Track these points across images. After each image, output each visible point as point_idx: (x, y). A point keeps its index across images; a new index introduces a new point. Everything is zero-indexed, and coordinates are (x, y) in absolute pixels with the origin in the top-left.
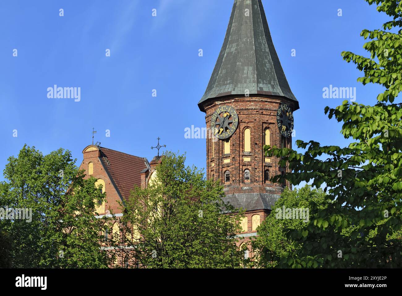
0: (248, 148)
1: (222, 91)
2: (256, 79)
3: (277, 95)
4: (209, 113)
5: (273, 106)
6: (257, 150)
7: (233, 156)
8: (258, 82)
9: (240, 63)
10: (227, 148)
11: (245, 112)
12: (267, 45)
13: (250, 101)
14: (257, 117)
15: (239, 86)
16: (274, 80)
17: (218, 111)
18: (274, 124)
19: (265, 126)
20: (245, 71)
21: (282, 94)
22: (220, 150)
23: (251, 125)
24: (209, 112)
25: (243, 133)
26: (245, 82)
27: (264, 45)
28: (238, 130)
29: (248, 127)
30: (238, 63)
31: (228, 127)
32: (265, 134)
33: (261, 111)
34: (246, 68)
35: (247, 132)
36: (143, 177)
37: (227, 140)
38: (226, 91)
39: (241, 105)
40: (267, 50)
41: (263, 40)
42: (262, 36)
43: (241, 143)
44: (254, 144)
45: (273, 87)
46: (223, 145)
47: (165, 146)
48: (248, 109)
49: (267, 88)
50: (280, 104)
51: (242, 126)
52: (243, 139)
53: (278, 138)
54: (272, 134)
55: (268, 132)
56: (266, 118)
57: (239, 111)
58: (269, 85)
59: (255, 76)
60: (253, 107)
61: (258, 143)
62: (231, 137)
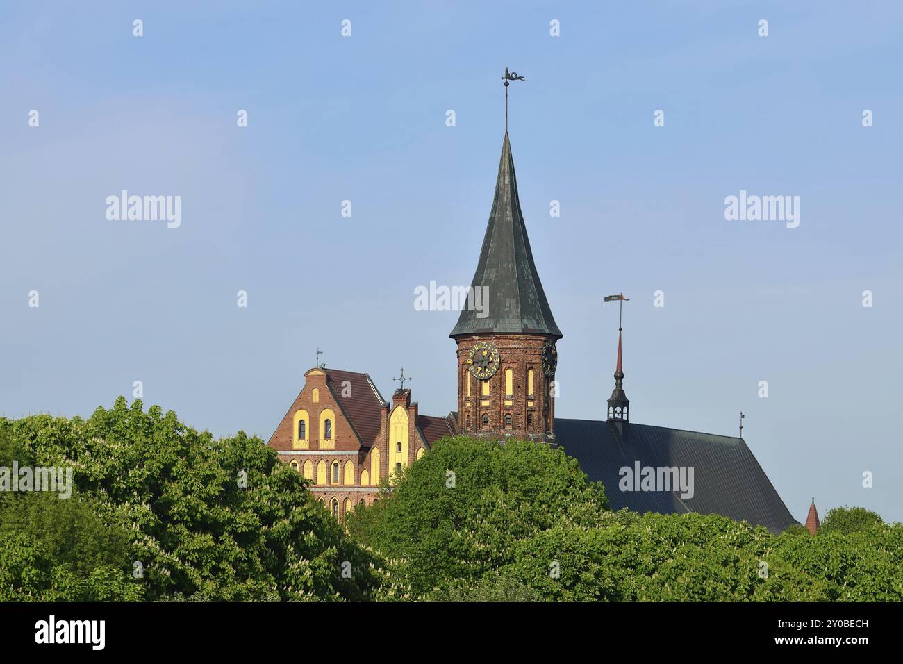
0: (509, 390)
1: (481, 326)
2: (519, 314)
3: (543, 332)
4: (464, 347)
5: (536, 344)
6: (520, 394)
7: (494, 399)
8: (522, 318)
9: (502, 294)
10: (486, 389)
11: (508, 351)
12: (529, 271)
13: (513, 339)
14: (521, 357)
15: (501, 322)
16: (539, 314)
17: (477, 348)
18: (538, 363)
19: (528, 366)
20: (507, 304)
21: (548, 331)
22: (477, 390)
23: (514, 365)
24: (465, 345)
25: (505, 374)
26: (508, 318)
27: (527, 272)
28: (499, 371)
29: (510, 368)
30: (499, 294)
31: (487, 365)
32: (528, 375)
33: (525, 351)
34: (508, 300)
35: (509, 374)
36: (384, 412)
37: (486, 380)
38: (486, 326)
39: (503, 343)
40: (531, 277)
41: (526, 266)
42: (524, 260)
43: (502, 385)
44: (516, 387)
45: (538, 324)
46: (481, 385)
47: (410, 379)
48: (510, 348)
49: (531, 325)
50: (545, 341)
51: (503, 368)
52: (505, 381)
53: (542, 379)
54: (535, 375)
55: (531, 373)
56: (530, 358)
57: (501, 350)
58: (534, 321)
59: (519, 310)
60: (517, 346)
61: (521, 386)
62: (491, 377)
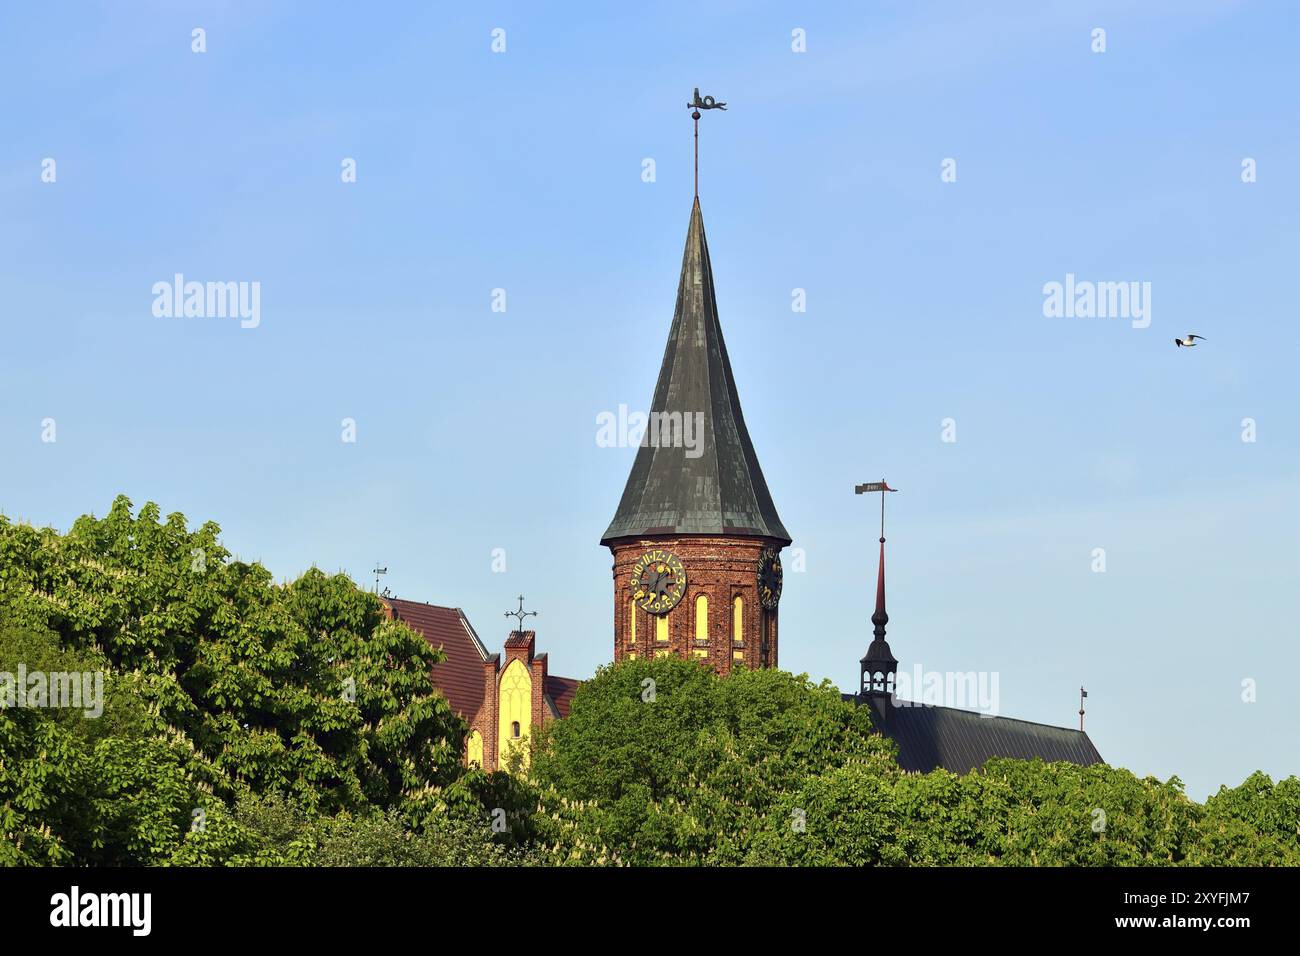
0: (702, 632)
1: (655, 524)
2: (719, 504)
3: (758, 533)
4: (625, 559)
5: (748, 554)
6: (720, 639)
7: (676, 647)
8: (724, 510)
9: (689, 470)
10: (663, 630)
11: (699, 565)
12: (736, 431)
13: (708, 546)
14: (722, 576)
15: (688, 516)
16: (752, 503)
17: (647, 559)
18: (750, 586)
19: (734, 591)
20: (699, 486)
21: (767, 532)
22: (647, 632)
23: (710, 590)
24: (625, 556)
25: (694, 605)
26: (700, 509)
27: (732, 432)
28: (685, 599)
29: (703, 594)
30: (684, 469)
31: (665, 590)
32: (734, 607)
33: (729, 565)
34: (699, 479)
35: (702, 604)
36: (490, 671)
37: (663, 615)
38: (664, 523)
39: (692, 552)
40: (737, 441)
41: (732, 422)
42: (727, 413)
43: (691, 624)
44: (713, 626)
45: (750, 519)
46: (654, 623)
47: (535, 614)
48: (704, 560)
49: (739, 522)
50: (762, 549)
51: (693, 591)
52: (694, 616)
53: (757, 613)
54: (746, 607)
55: (738, 602)
56: (737, 577)
57: (688, 563)
58: (743, 514)
59: (718, 495)
60: (715, 557)
61: (722, 624)
62: (672, 609)
